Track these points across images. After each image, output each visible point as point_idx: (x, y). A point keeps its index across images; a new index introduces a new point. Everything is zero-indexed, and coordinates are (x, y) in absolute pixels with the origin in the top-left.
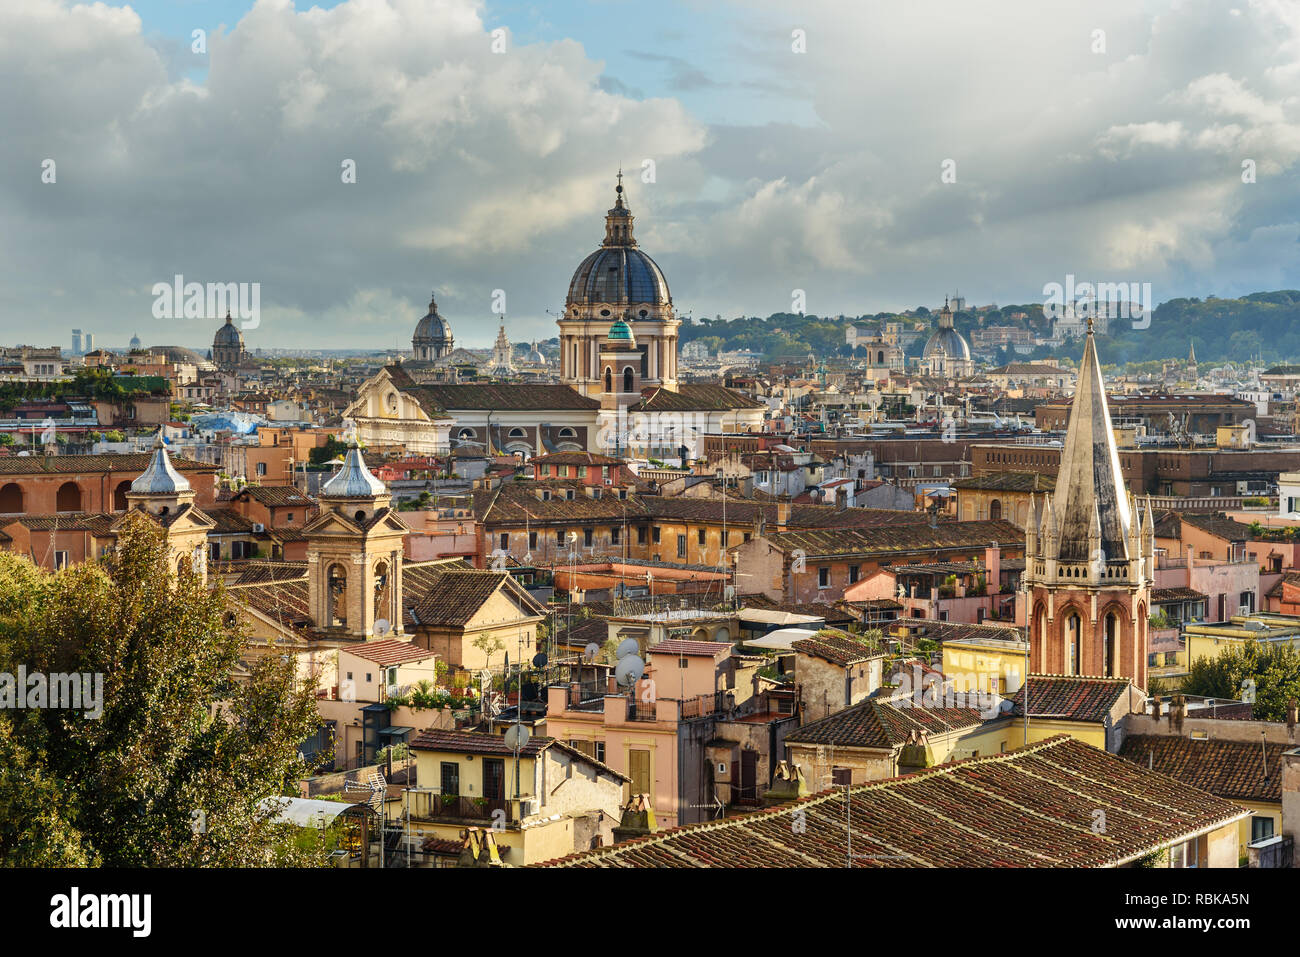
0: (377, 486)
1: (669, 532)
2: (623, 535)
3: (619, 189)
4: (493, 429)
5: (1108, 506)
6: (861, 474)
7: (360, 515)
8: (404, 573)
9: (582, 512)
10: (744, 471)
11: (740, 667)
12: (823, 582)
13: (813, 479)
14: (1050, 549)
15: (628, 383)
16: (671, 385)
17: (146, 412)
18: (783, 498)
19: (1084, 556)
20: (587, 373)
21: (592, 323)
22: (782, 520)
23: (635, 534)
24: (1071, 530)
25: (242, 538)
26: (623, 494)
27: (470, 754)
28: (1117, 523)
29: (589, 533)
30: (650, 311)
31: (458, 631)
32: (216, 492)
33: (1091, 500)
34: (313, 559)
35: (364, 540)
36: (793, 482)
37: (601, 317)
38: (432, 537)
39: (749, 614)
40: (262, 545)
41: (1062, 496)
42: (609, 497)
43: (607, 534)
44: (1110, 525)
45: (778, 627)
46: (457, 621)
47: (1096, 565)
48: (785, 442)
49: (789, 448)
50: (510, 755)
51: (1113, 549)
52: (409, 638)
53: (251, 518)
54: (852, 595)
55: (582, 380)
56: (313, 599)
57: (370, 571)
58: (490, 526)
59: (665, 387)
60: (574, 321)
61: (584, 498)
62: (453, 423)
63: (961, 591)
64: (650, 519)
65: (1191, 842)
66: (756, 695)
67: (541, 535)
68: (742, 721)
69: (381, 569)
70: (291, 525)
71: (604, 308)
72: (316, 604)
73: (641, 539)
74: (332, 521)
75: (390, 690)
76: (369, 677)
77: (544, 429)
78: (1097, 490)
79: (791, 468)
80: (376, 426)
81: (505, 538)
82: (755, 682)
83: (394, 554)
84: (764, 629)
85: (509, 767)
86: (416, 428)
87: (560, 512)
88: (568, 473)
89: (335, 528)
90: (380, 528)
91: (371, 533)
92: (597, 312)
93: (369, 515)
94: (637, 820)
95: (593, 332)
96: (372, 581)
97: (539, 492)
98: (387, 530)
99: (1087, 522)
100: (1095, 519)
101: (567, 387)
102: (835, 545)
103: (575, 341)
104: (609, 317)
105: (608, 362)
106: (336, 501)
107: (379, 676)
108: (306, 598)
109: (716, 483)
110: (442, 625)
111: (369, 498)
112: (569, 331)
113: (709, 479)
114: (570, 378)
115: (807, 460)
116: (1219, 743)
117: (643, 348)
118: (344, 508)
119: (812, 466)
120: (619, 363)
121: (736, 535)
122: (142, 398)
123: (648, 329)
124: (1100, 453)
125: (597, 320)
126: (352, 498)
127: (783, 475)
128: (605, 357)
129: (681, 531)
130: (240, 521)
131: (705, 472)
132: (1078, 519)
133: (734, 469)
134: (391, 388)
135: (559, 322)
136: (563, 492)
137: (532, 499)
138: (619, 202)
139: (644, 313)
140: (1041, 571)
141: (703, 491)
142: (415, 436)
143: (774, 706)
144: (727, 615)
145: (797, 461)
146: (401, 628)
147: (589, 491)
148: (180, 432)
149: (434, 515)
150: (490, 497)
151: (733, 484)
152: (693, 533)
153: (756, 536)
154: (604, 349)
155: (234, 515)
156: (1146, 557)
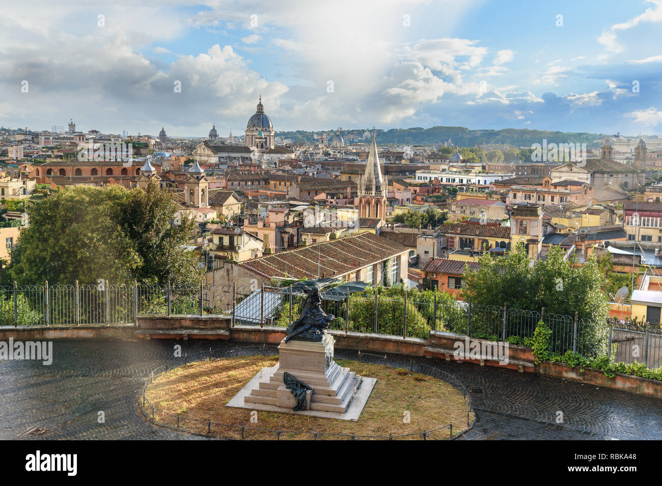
0: (202, 171)
1: (272, 182)
2: (261, 183)
3: (260, 99)
4: (229, 157)
5: (377, 178)
6: (318, 169)
7: (198, 177)
8: (209, 191)
9: (251, 177)
10: (290, 168)
11: (290, 215)
12: (309, 195)
13: (306, 170)
14: (363, 188)
15: (262, 147)
16: (273, 147)
17: (143, 151)
18: (299, 175)
19: (371, 189)
20: (252, 144)
21: (253, 132)
22: (299, 180)
23: (264, 183)
24: (368, 183)
25: (168, 182)
26: (261, 173)
27: (226, 235)
28: (379, 182)
29: (253, 182)
30: (268, 129)
31: (222, 206)
32: (161, 171)
33: (373, 176)
34: (186, 188)
35: (199, 183)
36: (302, 171)
38: (215, 183)
39: (292, 202)
40: (173, 184)
41: (366, 175)
42: (258, 174)
43: (257, 183)
44: (378, 182)
45: (299, 205)
46: (221, 203)
47: (374, 192)
48: (300, 161)
49: (301, 163)
50: (236, 235)
51: (378, 188)
52: (210, 207)
53: (170, 177)
54: (316, 198)
55: (251, 146)
56: (186, 197)
57: (200, 191)
58: (229, 180)
59: (271, 148)
60: (249, 131)
61: (251, 174)
62: (219, 155)
63: (341, 197)
64: (268, 179)
65: (397, 256)
66: (294, 221)
67: (241, 183)
68: (290, 227)
69: (203, 190)
70: (180, 179)
71: (256, 128)
72: (187, 198)
73: (265, 184)
74: (191, 178)
75: (205, 219)
76: (200, 216)
77: (241, 157)
78: (375, 174)
79: (301, 168)
80: (201, 156)
81: (232, 183)
82: (294, 218)
83: (206, 187)
84: (295, 206)
85: (235, 238)
86: (210, 156)
87: (246, 177)
88: (248, 168)
89: (191, 180)
90: (203, 180)
91: (200, 182)
92: (254, 129)
93: (200, 177)
94: (268, 251)
95: (253, 134)
96: (201, 193)
97: (241, 172)
98: (204, 181)
99: (372, 181)
100: (374, 181)
101: (247, 147)
102: (312, 186)
103: (249, 136)
104: (257, 130)
106: (192, 174)
107: (203, 216)
108: (184, 197)
109: (284, 171)
110: (218, 204)
111: (200, 173)
112: (248, 134)
113: (282, 170)
114: (248, 145)
115: (305, 166)
116: (402, 234)
117: (266, 138)
118: (194, 176)
119: (306, 167)
120: (260, 142)
121: (288, 183)
122: (142, 148)
123: (267, 134)
124: (375, 165)
125: (255, 131)
126: (196, 173)
127: (299, 169)
128: (256, 140)
129: (275, 182)
130: (168, 178)
131: (281, 168)
132: (370, 181)
133: (288, 167)
134: (204, 147)
135: (245, 131)
136: (246, 172)
137: (239, 174)
138: (260, 102)
139: (266, 130)
140: (361, 193)
141: (280, 173)
142: (210, 158)
143: (298, 224)
144: (287, 202)
145: (303, 166)
146: (208, 204)
147: (253, 172)
148: (151, 156)
149: (215, 178)
150: (229, 173)
151: (288, 171)
152: (278, 183)
153: (293, 184)
154: (256, 138)
155: (166, 177)
156: (385, 190)
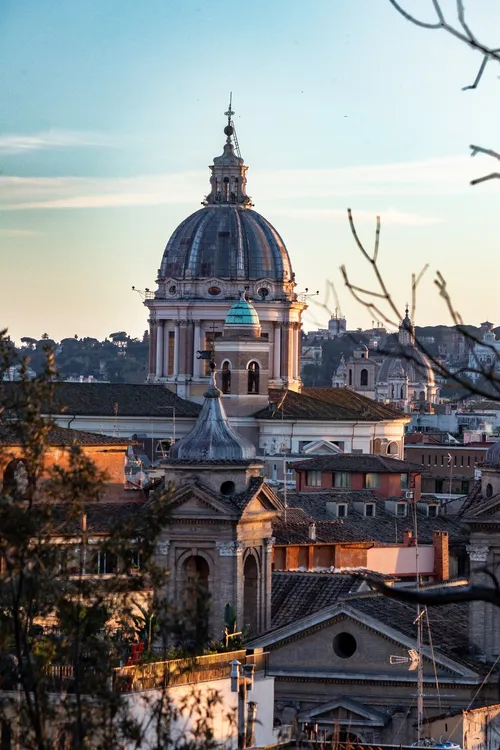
3: (229, 131)
7: (227, 487)
15: (252, 382)
16: (295, 384)
20: (189, 369)
21: (198, 304)
30: (272, 290)
35: (235, 523)
37: (209, 296)
55: (182, 378)
59: (290, 388)
60: (171, 300)
71: (213, 284)
83: (264, 542)
89: (190, 508)
90: (254, 507)
91: (244, 514)
92: (203, 289)
93: (239, 488)
95: (198, 315)
101: (161, 387)
103: (171, 327)
104: (219, 296)
105: (225, 354)
112: (161, 315)
114: (163, 376)
120: (241, 356)
123: (269, 313)
125: (201, 299)
128: (221, 347)
135: (147, 303)
138: (228, 147)
139: (264, 292)
